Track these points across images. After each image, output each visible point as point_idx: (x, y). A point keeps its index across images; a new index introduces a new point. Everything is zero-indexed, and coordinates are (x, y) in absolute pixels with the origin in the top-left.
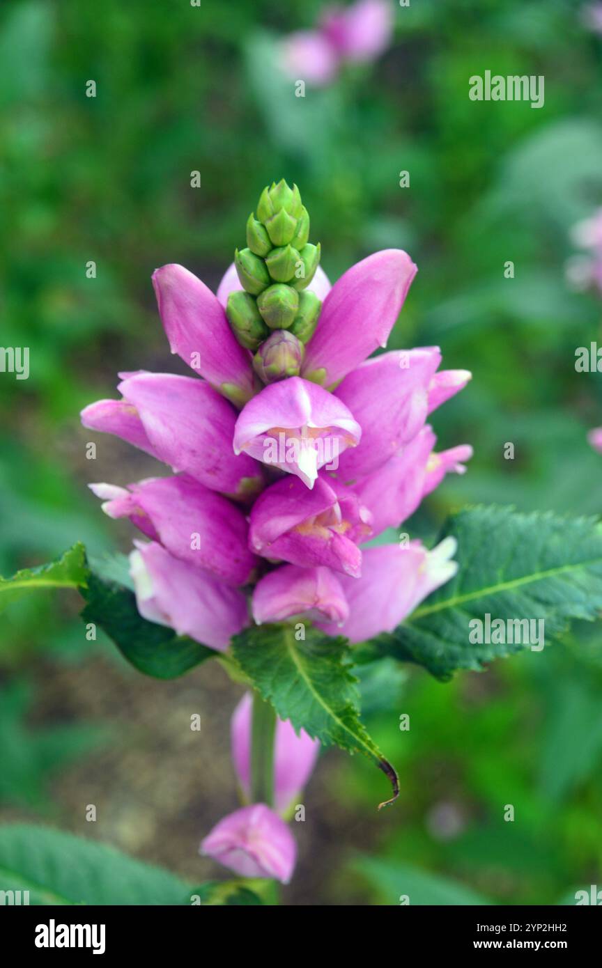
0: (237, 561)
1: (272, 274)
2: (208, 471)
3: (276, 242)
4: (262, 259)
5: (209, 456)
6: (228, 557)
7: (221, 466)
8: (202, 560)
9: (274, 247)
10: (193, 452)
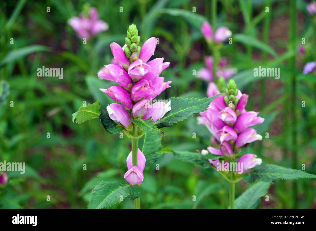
0: (129, 101)
1: (132, 41)
2: (123, 81)
3: (132, 35)
4: (130, 39)
5: (123, 78)
6: (127, 100)
7: (125, 81)
8: (123, 100)
9: (132, 36)
10: (120, 77)
